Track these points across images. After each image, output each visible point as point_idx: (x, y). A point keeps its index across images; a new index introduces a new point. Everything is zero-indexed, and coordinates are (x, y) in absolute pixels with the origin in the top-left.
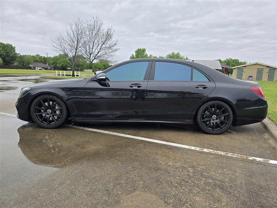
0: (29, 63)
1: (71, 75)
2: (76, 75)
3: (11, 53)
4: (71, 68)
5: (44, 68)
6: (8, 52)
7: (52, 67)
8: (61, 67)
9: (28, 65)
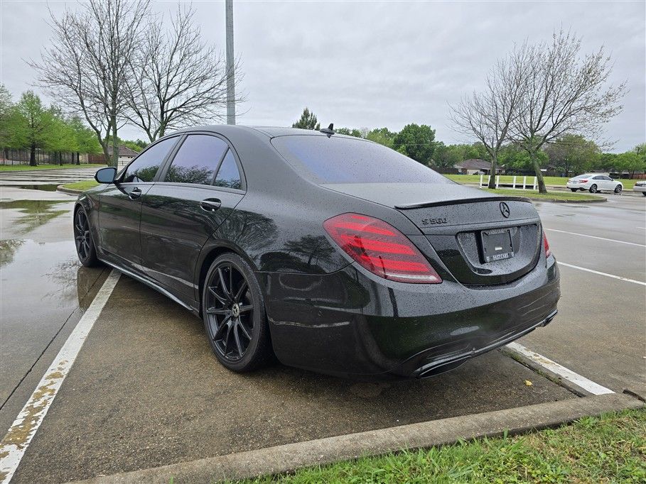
0: (453, 162)
1: (487, 185)
2: (497, 186)
3: (426, 142)
4: (548, 169)
5: (484, 170)
6: (421, 142)
7: (504, 168)
8: (524, 167)
9: (452, 165)
